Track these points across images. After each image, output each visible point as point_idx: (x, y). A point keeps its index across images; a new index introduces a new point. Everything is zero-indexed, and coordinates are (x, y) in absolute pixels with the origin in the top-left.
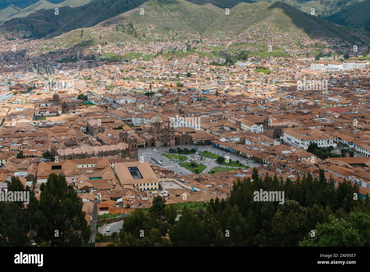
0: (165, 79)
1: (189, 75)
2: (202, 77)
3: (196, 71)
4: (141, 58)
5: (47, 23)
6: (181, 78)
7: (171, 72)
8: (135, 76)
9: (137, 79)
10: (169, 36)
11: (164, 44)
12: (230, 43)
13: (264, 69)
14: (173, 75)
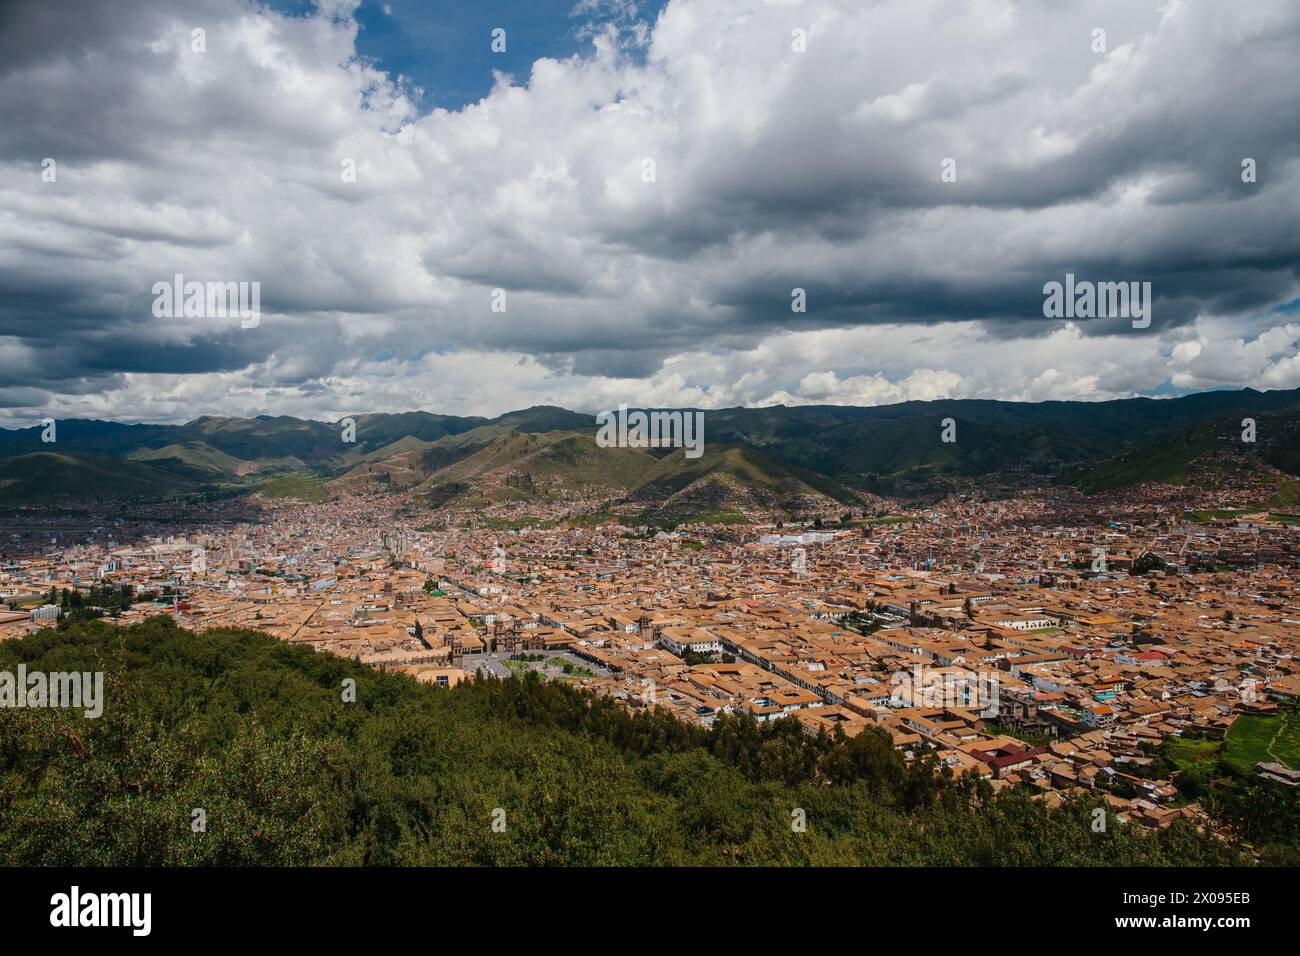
0: (556, 558)
1: (589, 552)
2: (606, 555)
3: (600, 546)
4: (539, 525)
5: (411, 472)
6: (578, 556)
7: (566, 548)
8: (516, 554)
9: (518, 558)
10: (582, 492)
11: (574, 504)
12: (666, 503)
13: (694, 543)
14: (567, 552)
